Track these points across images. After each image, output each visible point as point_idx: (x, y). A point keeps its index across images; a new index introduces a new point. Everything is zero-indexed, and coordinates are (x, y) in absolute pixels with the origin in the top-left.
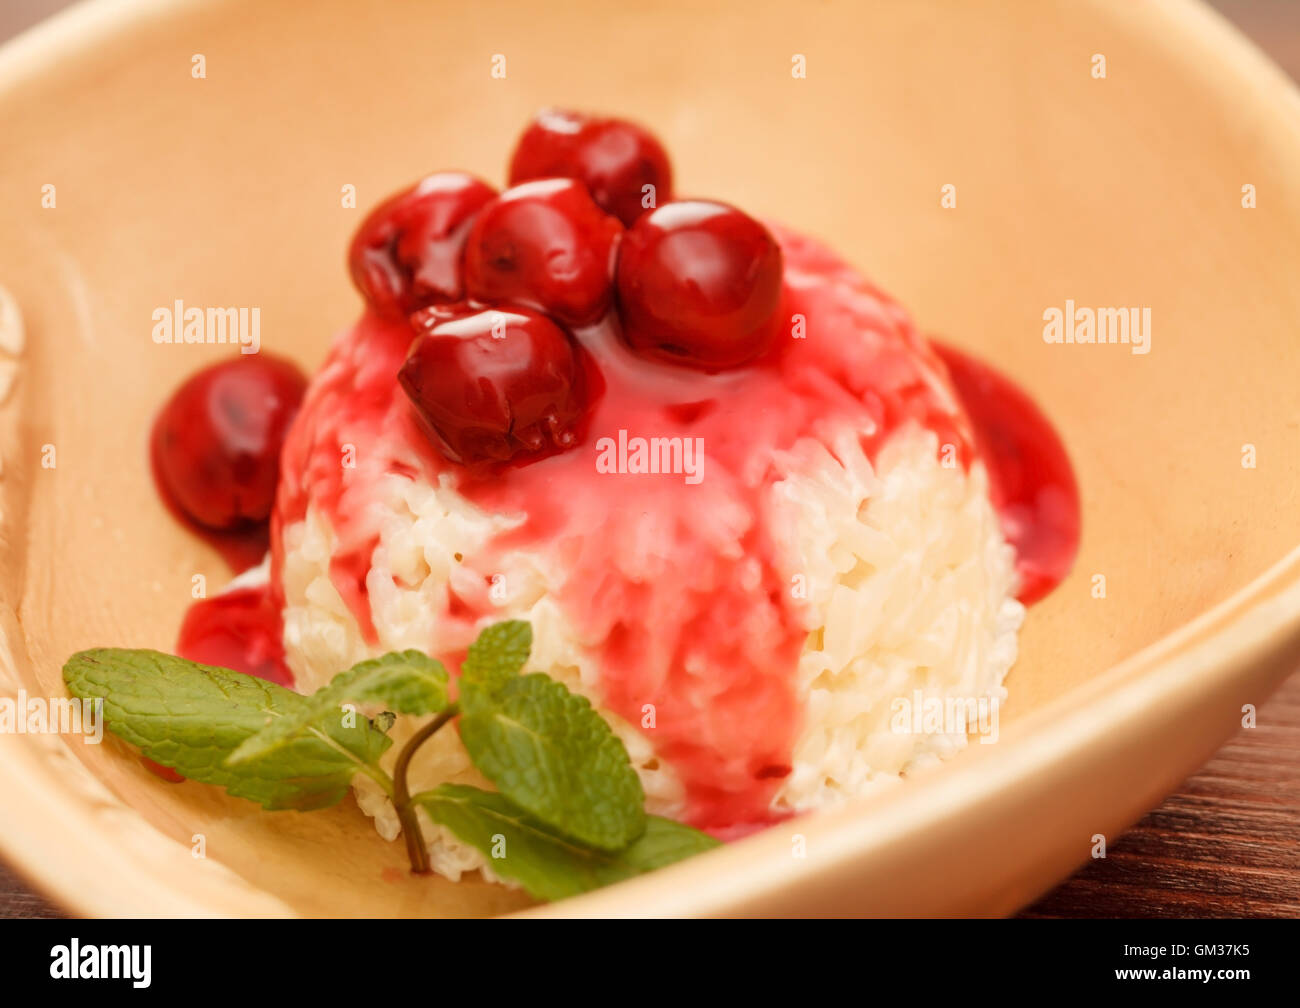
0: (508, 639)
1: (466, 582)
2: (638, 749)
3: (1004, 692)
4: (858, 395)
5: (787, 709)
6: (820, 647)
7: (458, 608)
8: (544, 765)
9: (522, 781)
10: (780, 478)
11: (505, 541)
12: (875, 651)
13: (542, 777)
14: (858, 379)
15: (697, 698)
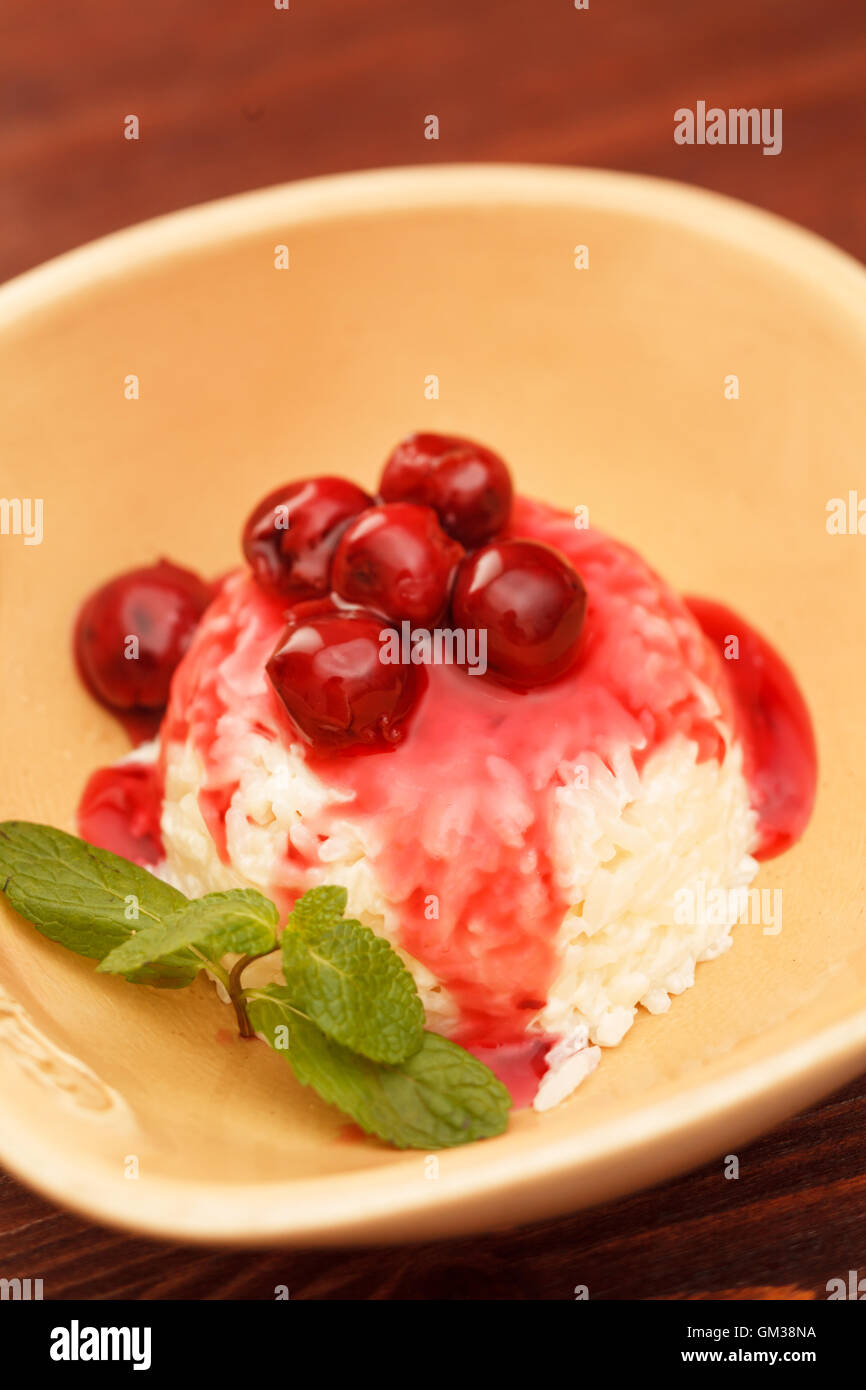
0: (328, 898)
1: (302, 839)
2: (424, 978)
3: (730, 941)
4: (635, 713)
5: (548, 960)
6: (580, 914)
7: (293, 855)
8: (345, 998)
9: (327, 1010)
10: (562, 783)
11: (336, 810)
12: (626, 916)
13: (343, 1008)
14: (636, 700)
15: (475, 950)
